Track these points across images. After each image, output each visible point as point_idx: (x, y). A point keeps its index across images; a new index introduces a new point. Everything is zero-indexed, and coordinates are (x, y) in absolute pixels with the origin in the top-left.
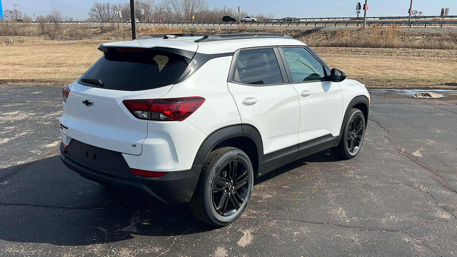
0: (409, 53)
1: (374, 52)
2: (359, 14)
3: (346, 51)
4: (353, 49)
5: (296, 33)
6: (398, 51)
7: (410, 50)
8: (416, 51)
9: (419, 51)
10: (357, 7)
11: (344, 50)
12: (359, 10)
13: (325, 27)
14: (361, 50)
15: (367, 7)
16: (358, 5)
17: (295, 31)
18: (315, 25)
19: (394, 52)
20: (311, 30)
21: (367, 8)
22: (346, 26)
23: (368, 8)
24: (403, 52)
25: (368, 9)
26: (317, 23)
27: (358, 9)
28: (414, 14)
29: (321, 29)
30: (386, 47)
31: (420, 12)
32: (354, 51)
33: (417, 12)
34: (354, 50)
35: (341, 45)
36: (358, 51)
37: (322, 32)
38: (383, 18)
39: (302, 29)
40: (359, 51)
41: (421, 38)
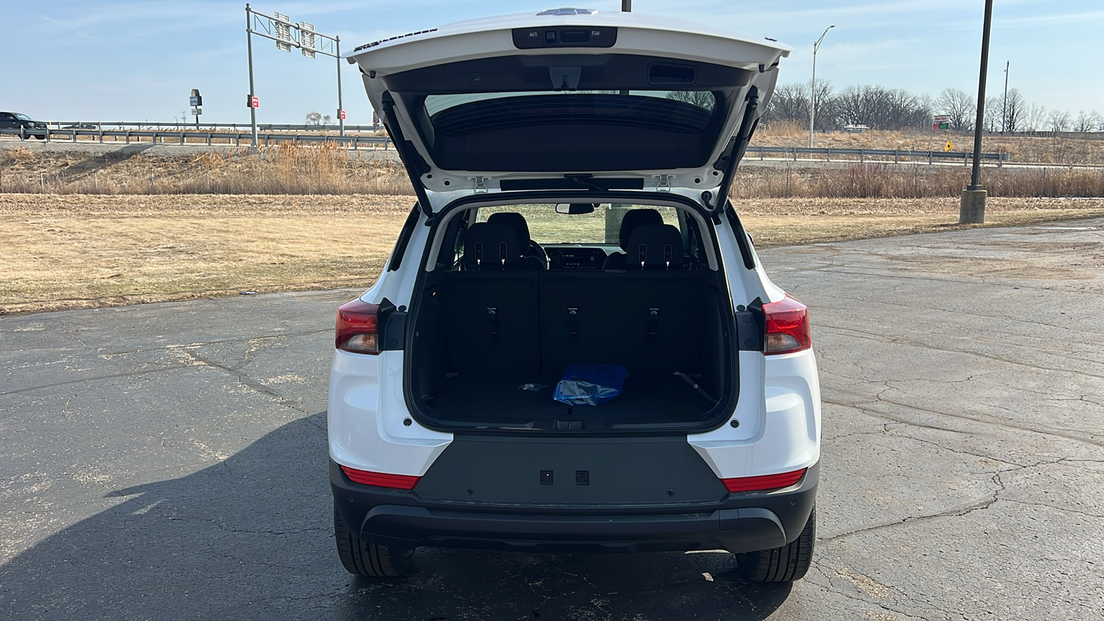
0: (377, 204)
1: (303, 204)
2: (199, 116)
3: (236, 202)
4: (252, 198)
5: (76, 160)
6: (354, 200)
7: (378, 198)
8: (391, 200)
9: (396, 199)
10: (193, 100)
11: (228, 200)
12: (199, 107)
13: (154, 145)
14: (271, 200)
15: (256, 101)
16: (194, 95)
17: (73, 154)
18: (128, 140)
19: (346, 204)
20: (118, 152)
21: (255, 104)
22: (210, 145)
23: (257, 103)
24: (365, 202)
25: (257, 106)
26: (131, 134)
27: (196, 104)
28: (314, 120)
29: (145, 151)
30: (321, 192)
31: (326, 116)
32: (255, 203)
33: (319, 117)
34: (254, 201)
35: (214, 190)
36: (265, 201)
37: (149, 157)
38: (270, 127)
39: (92, 150)
40: (266, 203)
41: (384, 172)
